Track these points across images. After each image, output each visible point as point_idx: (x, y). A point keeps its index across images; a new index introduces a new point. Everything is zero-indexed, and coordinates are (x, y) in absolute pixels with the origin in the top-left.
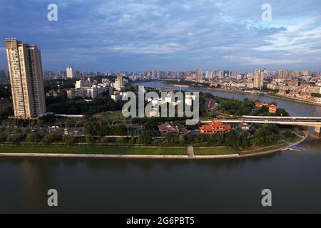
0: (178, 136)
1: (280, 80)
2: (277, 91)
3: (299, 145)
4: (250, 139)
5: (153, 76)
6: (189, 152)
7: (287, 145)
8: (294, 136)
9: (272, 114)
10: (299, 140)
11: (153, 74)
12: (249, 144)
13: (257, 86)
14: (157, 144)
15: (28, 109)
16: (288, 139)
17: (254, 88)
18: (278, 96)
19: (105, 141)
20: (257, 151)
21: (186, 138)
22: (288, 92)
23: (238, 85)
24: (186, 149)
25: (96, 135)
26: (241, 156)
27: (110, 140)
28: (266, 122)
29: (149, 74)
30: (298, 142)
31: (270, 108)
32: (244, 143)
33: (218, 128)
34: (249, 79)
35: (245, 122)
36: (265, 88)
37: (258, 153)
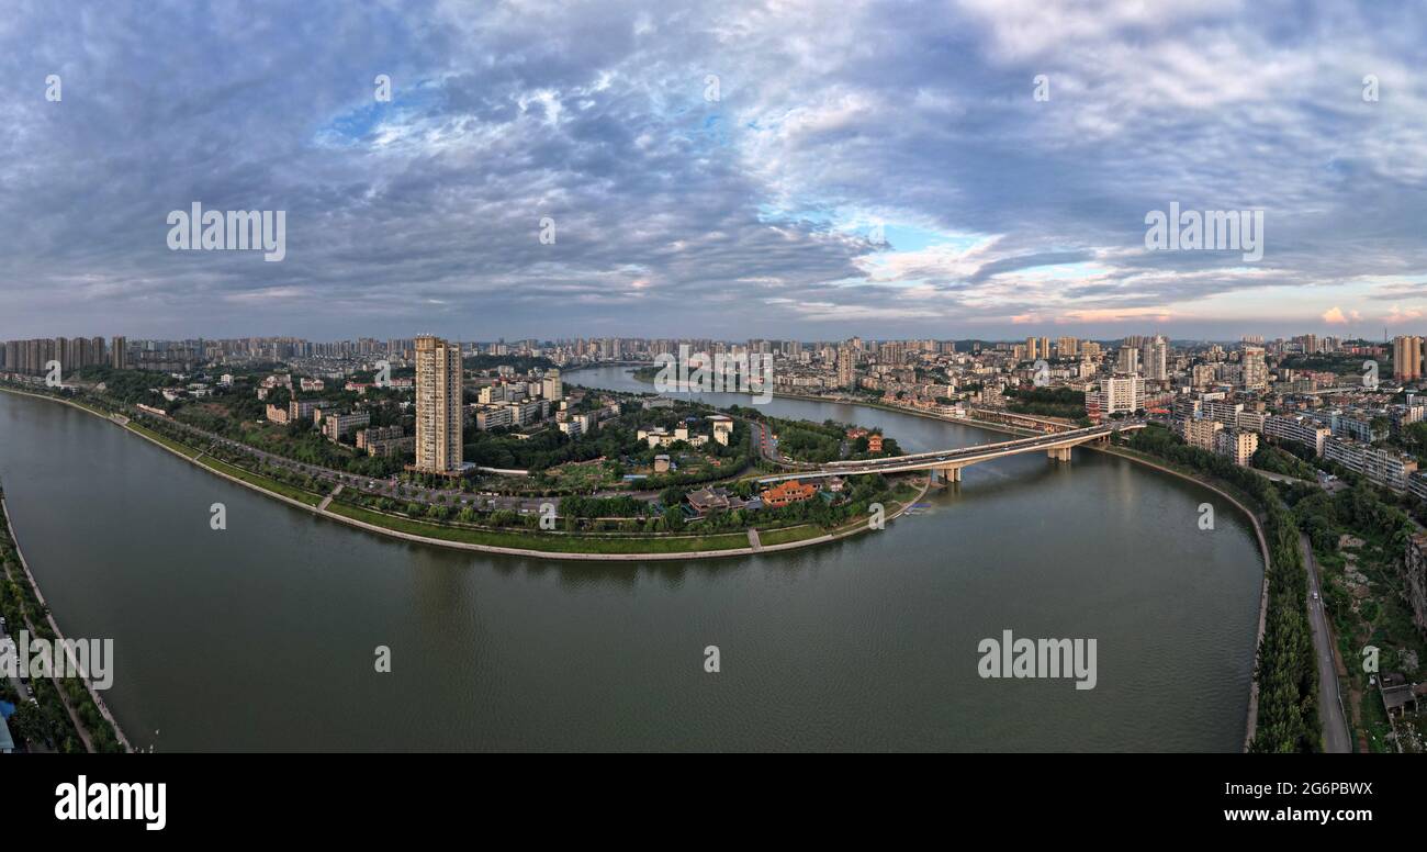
0: (730, 513)
1: (885, 369)
2: (881, 393)
3: (918, 504)
4: (847, 505)
5: (603, 353)
6: (751, 543)
7: (900, 507)
8: (911, 489)
9: (876, 455)
10: (915, 496)
11: (603, 347)
12: (846, 515)
13: (845, 383)
14: (695, 530)
15: (442, 458)
16: (902, 496)
17: (841, 389)
18: (882, 404)
19: (600, 529)
20: (857, 526)
21: (744, 515)
22: (900, 395)
23: (807, 382)
24: (746, 536)
25: (581, 516)
26: (836, 536)
27: (608, 527)
28: (866, 471)
29: (593, 348)
30: (916, 500)
31: (872, 443)
32: (839, 513)
33: (794, 492)
34: (828, 365)
35: (835, 472)
36: (859, 387)
37: (860, 529)
